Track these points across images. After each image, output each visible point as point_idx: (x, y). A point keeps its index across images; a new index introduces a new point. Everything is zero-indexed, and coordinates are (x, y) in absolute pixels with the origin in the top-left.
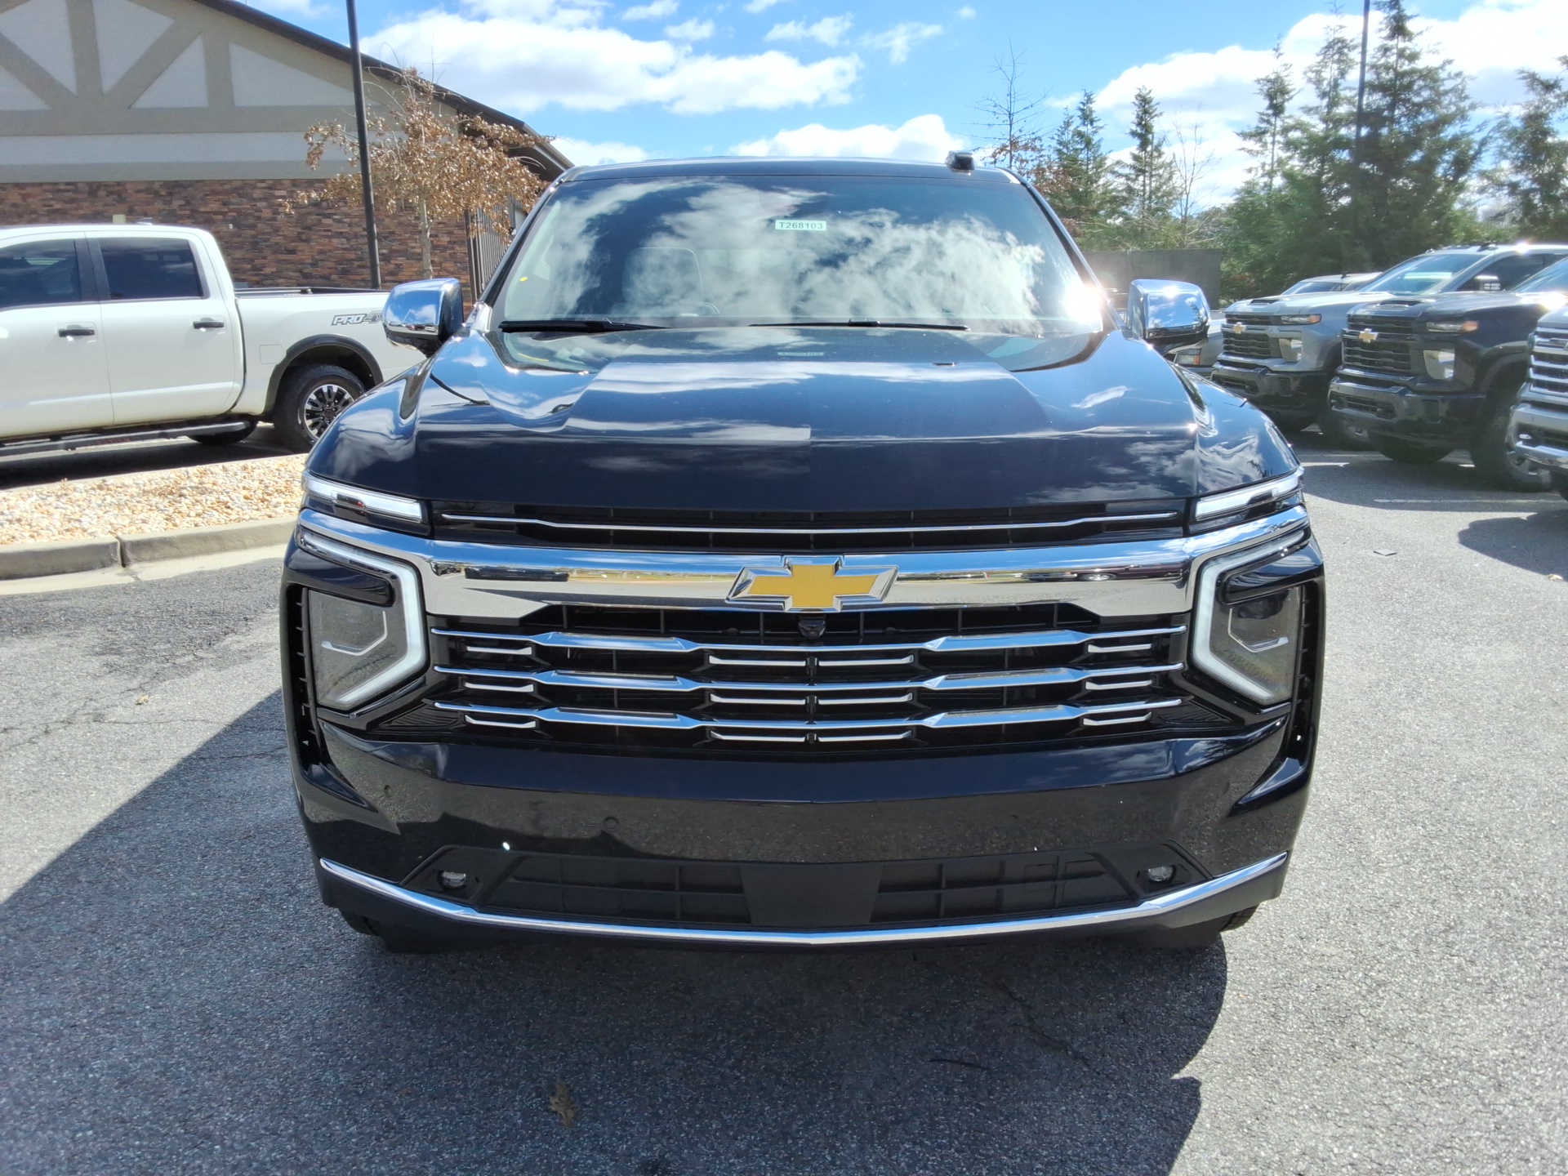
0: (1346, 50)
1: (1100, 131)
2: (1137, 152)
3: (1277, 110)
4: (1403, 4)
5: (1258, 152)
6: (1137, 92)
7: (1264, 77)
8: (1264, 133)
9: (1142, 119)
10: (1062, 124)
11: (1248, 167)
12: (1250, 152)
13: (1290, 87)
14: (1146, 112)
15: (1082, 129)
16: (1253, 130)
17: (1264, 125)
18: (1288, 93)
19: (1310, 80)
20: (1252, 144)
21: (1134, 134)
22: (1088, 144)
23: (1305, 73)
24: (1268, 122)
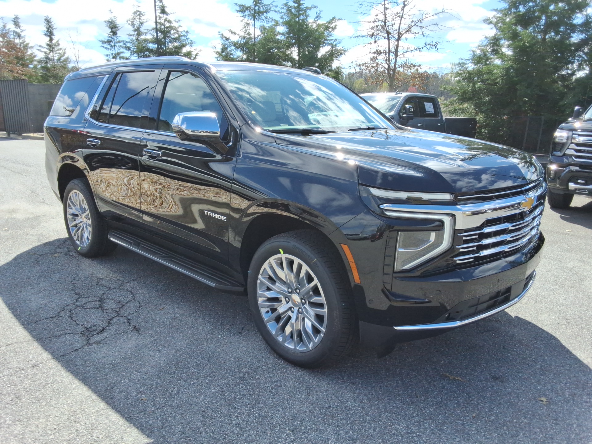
0: (141, 15)
1: (24, 32)
2: (48, 43)
3: (114, 33)
4: (163, 1)
5: (109, 49)
6: (45, 18)
7: (107, 20)
8: (111, 41)
9: (49, 29)
10: (2, 26)
11: (106, 54)
12: (106, 48)
13: (118, 26)
14: (50, 27)
15: (16, 30)
16: (106, 40)
17: (110, 39)
18: (117, 27)
19: (129, 24)
20: (106, 45)
21: (46, 35)
22: (19, 36)
23: (127, 21)
24: (111, 38)
